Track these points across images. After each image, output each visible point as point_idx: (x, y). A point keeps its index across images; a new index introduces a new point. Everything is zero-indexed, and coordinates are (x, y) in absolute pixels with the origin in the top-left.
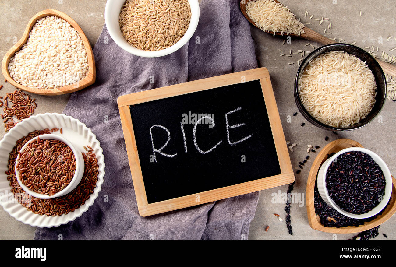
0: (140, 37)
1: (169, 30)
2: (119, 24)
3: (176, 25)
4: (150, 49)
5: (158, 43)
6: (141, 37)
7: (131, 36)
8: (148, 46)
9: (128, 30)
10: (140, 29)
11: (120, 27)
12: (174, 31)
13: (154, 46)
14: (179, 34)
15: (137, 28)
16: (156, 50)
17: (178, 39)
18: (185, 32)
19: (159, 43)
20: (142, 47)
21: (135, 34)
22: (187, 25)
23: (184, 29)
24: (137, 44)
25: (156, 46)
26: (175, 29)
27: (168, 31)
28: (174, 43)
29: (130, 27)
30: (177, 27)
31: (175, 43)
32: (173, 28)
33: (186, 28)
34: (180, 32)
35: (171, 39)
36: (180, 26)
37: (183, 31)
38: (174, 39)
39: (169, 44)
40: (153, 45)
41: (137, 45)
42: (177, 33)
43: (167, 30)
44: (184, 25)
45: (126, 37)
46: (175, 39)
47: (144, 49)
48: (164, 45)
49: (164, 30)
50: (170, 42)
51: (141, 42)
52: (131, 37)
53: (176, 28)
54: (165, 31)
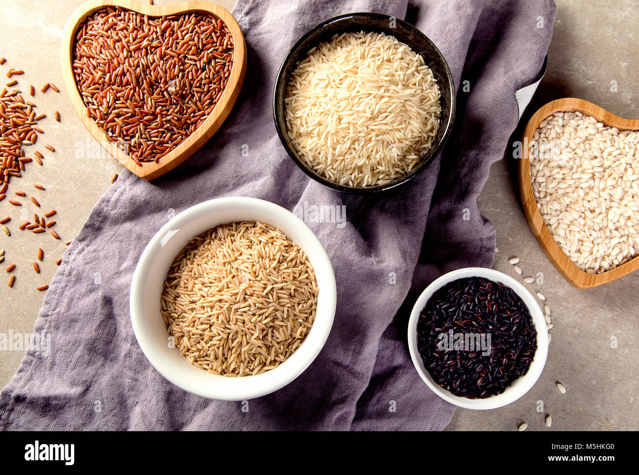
0: (214, 349)
1: (274, 331)
2: (163, 317)
3: (288, 318)
4: (236, 372)
5: (253, 359)
6: (216, 349)
7: (192, 346)
8: (232, 367)
9: (186, 334)
10: (211, 331)
11: (166, 323)
12: (285, 330)
13: (246, 366)
14: (297, 335)
15: (206, 330)
16: (251, 373)
17: (294, 346)
18: (309, 329)
19: (255, 358)
20: (219, 370)
21: (201, 341)
22: (311, 313)
23: (306, 324)
24: (208, 362)
25: (250, 365)
26: (287, 327)
27: (272, 332)
28: (288, 355)
29: (188, 326)
30: (292, 323)
31: (290, 355)
32: (282, 326)
33: (310, 321)
34: (299, 332)
35: (280, 348)
36: (296, 318)
37: (305, 330)
38: (286, 346)
39: (277, 359)
40: (242, 364)
41: (208, 365)
42: (291, 335)
43: (270, 330)
44: (306, 315)
45: (182, 348)
46: (290, 347)
47: (223, 372)
48: (268, 363)
49: (265, 333)
50: (280, 355)
51: (216, 358)
52: (192, 349)
53: (290, 324)
54: (267, 334)
